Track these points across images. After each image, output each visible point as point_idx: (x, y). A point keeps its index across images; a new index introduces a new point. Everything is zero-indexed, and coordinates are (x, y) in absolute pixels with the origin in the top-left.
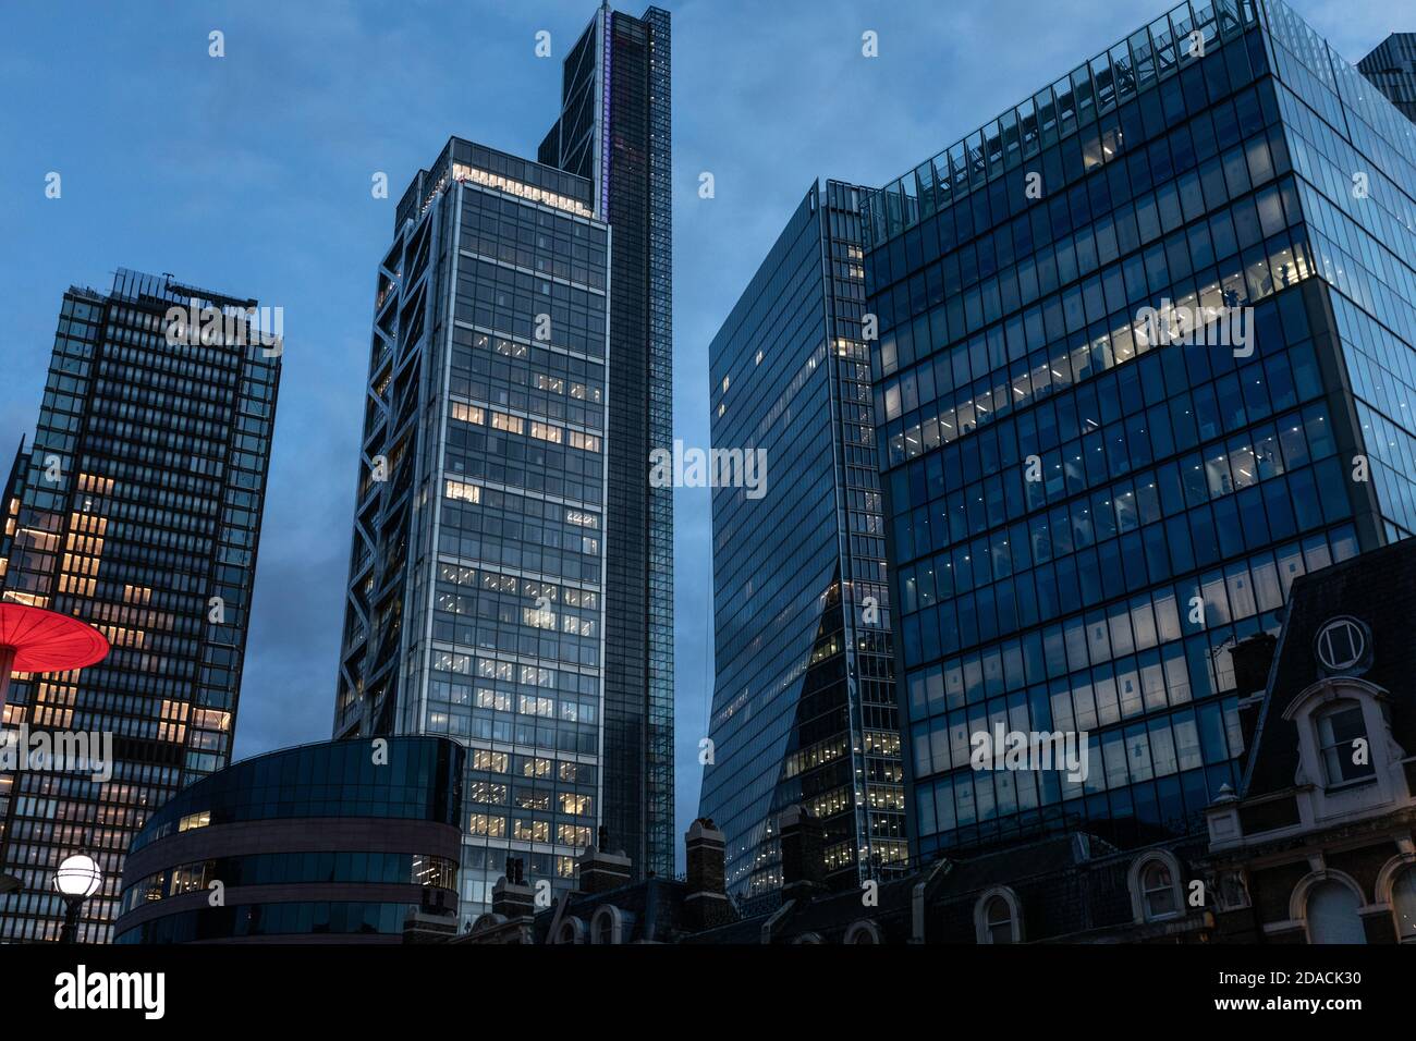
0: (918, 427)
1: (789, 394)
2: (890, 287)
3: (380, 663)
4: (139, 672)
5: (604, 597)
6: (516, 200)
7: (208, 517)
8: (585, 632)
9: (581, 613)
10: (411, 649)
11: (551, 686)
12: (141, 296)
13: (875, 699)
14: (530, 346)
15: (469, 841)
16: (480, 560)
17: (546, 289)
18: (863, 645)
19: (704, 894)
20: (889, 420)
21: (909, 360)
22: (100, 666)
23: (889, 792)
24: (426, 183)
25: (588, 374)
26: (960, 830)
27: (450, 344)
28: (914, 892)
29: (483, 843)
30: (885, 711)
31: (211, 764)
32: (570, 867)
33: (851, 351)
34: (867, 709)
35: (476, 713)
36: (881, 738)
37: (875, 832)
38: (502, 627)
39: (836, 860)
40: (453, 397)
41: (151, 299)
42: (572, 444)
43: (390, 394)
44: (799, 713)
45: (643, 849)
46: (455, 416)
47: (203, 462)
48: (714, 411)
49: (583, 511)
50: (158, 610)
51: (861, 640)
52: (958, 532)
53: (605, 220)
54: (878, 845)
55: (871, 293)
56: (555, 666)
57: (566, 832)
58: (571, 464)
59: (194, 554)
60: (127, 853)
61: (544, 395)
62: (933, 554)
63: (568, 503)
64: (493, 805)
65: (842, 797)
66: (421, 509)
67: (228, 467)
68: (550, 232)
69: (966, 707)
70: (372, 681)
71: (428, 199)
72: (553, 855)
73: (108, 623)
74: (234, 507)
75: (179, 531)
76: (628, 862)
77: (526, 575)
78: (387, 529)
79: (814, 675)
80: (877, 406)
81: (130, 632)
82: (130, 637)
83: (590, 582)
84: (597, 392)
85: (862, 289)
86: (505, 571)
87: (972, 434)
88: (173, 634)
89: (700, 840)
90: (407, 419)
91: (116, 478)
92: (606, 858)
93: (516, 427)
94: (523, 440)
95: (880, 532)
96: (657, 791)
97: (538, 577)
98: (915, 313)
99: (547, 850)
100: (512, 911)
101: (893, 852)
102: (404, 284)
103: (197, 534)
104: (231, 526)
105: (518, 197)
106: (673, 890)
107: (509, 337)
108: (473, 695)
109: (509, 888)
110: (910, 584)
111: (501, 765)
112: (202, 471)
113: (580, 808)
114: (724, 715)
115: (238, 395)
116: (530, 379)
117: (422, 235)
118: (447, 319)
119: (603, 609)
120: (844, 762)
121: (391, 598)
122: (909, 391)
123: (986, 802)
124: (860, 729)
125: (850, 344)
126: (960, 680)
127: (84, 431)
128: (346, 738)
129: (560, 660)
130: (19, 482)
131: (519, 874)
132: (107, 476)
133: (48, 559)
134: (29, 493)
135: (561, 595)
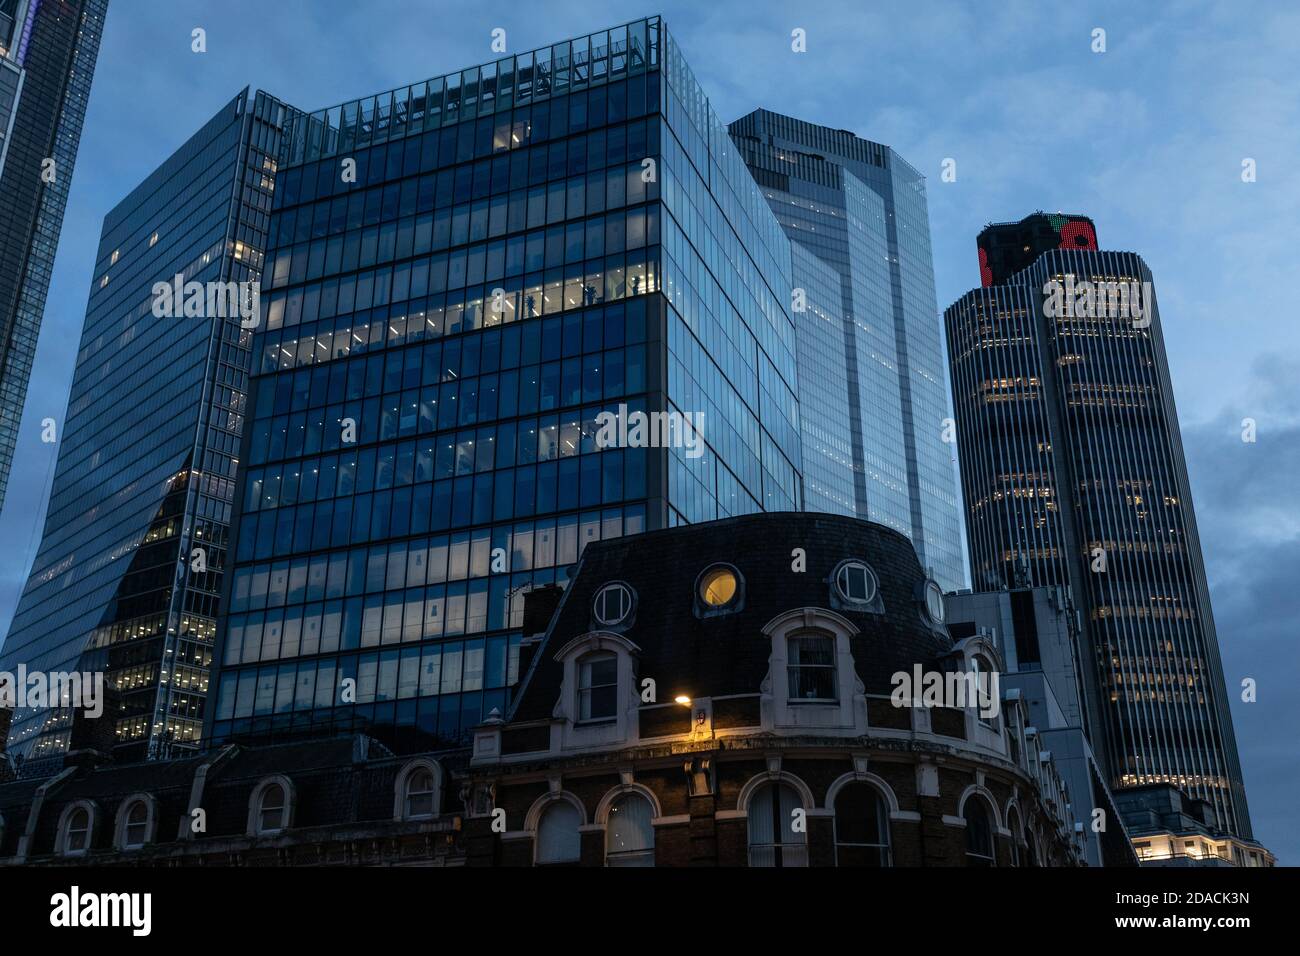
0: (295, 342)
2: (296, 207)
13: (200, 586)
18: (199, 533)
20: (269, 329)
21: (300, 278)
23: (196, 674)
26: (255, 718)
28: (197, 772)
30: (208, 598)
33: (247, 256)
34: (190, 594)
36: (198, 623)
37: (174, 710)
39: (129, 732)
44: (122, 588)
48: (97, 280)
51: (198, 528)
52: (311, 448)
53: (20, 63)
54: (174, 723)
55: (277, 206)
62: (284, 462)
65: (148, 673)
69: (285, 607)
79: (143, 554)
85: (269, 200)
87: (343, 359)
95: (238, 432)
98: (314, 237)
101: (187, 732)
110: (257, 485)
114: (43, 578)
120: (156, 642)
122: (293, 307)
123: (285, 697)
124: (179, 612)
125: (247, 249)
126: (285, 581)
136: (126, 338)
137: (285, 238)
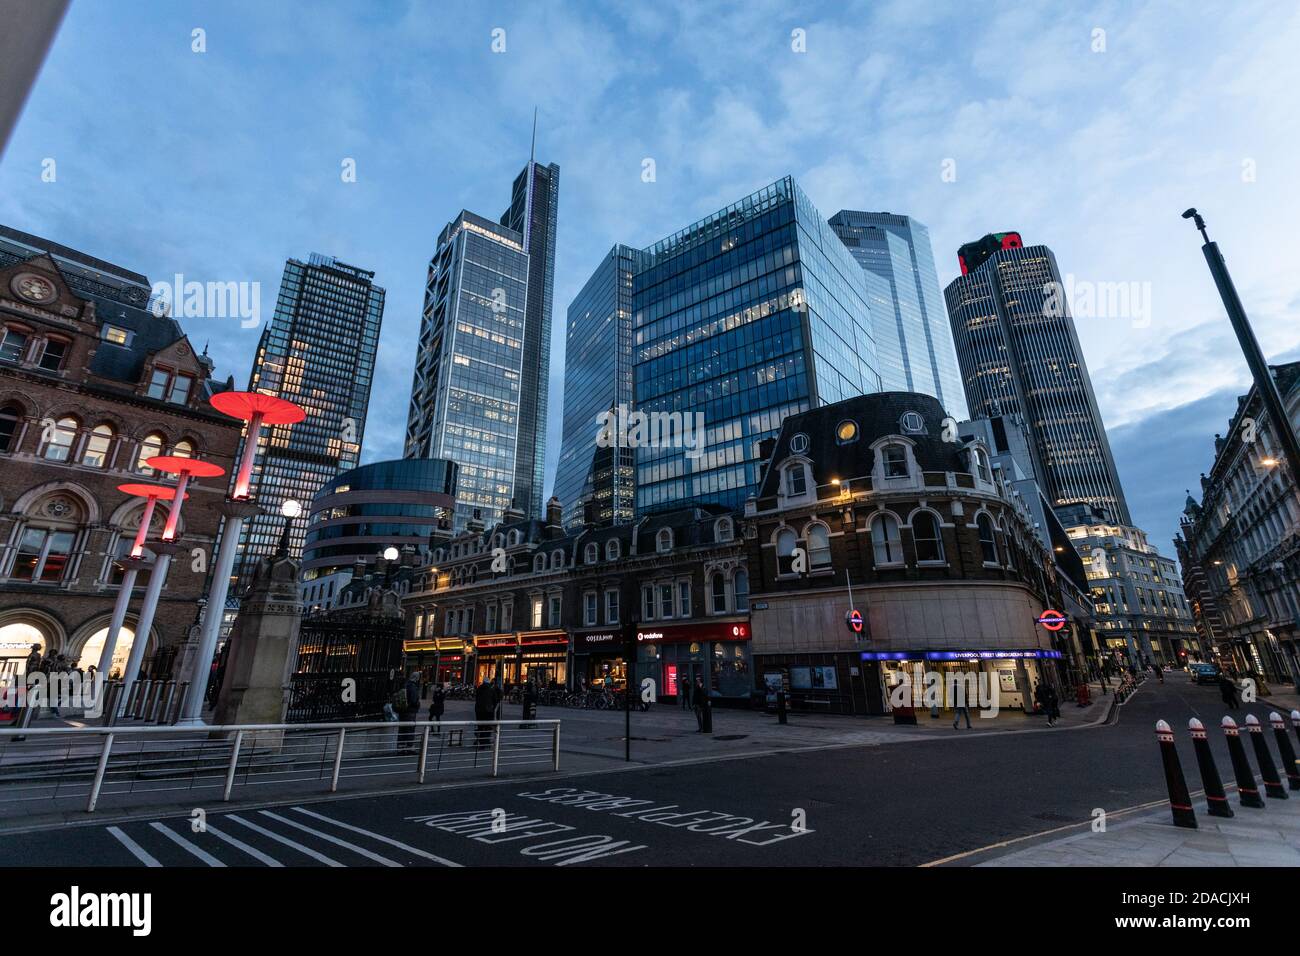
0: (649, 349)
1: (599, 331)
2: (642, 291)
3: (424, 429)
4: (319, 426)
5: (519, 408)
7: (351, 363)
8: (510, 421)
9: (509, 413)
10: (437, 424)
11: (495, 442)
12: (322, 266)
13: (624, 454)
14: (492, 303)
15: (458, 502)
16: (468, 389)
17: (500, 279)
19: (553, 526)
20: (638, 345)
21: (647, 321)
22: (301, 423)
23: (627, 490)
24: (451, 228)
25: (516, 316)
26: (653, 506)
27: (459, 298)
28: (634, 528)
29: (464, 503)
30: (628, 459)
31: (350, 466)
32: (500, 514)
33: (625, 316)
34: (621, 458)
35: (463, 451)
36: (626, 469)
37: (621, 505)
38: (476, 417)
39: (605, 515)
40: (460, 321)
41: (326, 267)
42: (508, 344)
43: (432, 317)
44: (595, 459)
45: (530, 508)
46: (460, 329)
47: (349, 340)
48: (568, 335)
49: (512, 372)
50: (328, 401)
53: (527, 252)
54: (622, 510)
55: (634, 293)
56: (497, 434)
57: (499, 500)
58: (507, 353)
59: (344, 379)
60: (313, 501)
61: (498, 324)
62: (651, 399)
63: (505, 368)
64: (469, 488)
65: (609, 491)
66: (443, 367)
67: (360, 342)
68: (504, 255)
69: (659, 459)
70: (420, 436)
71: (452, 235)
72: (493, 509)
73: (305, 405)
74: (362, 360)
75: (338, 368)
76: (522, 512)
77: (487, 397)
78: (429, 374)
80: (633, 339)
81: (315, 409)
82: (315, 412)
83: (513, 401)
84: (520, 324)
85: (631, 291)
86: (478, 394)
87: (670, 353)
88: (334, 411)
89: (552, 505)
90: (439, 328)
91: (309, 344)
92: (514, 511)
93: (485, 336)
94: (488, 341)
96: (536, 486)
97: (492, 398)
98: (651, 303)
99: (491, 507)
100: (476, 530)
101: (628, 513)
102: (440, 272)
103: (345, 370)
104: (361, 368)
105: (490, 239)
106: (541, 524)
107: (483, 298)
108: (463, 444)
109: (475, 521)
110: (641, 410)
111: (473, 472)
112: (348, 343)
113: (505, 491)
114: (565, 457)
115: (365, 312)
116: (492, 316)
117: (449, 251)
118: (458, 288)
119: (518, 412)
120: (611, 478)
121: (430, 403)
122: (646, 334)
123: (664, 496)
124: (618, 466)
125: (624, 313)
127: (295, 322)
128: (409, 459)
129: (499, 432)
130: (265, 342)
131: (479, 516)
132: (305, 343)
133: (278, 376)
134: (269, 346)
135: (501, 406)
136: (582, 357)
137: (639, 306)
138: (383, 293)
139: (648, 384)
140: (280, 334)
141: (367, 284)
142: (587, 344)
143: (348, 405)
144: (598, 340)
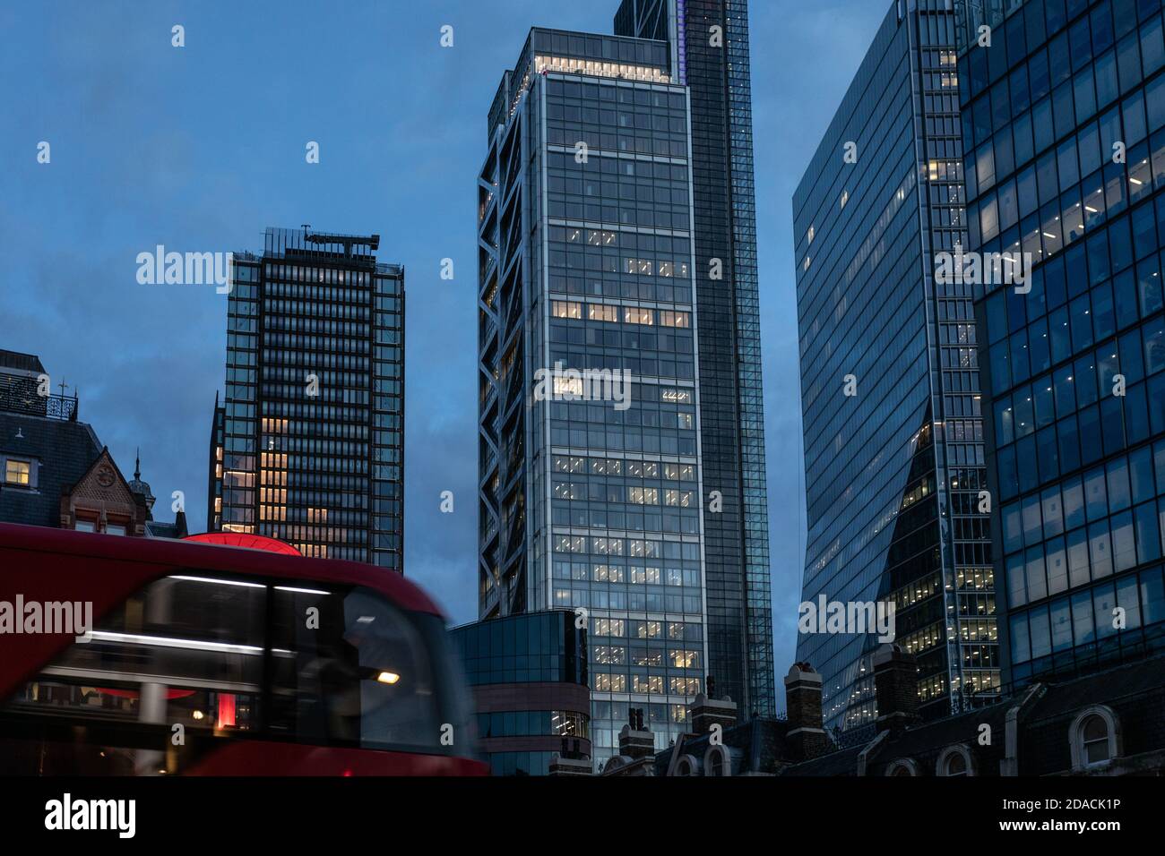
0: (1017, 244)
1: (876, 233)
2: (988, 90)
3: (511, 549)
5: (700, 468)
6: (596, 81)
7: (362, 441)
8: (685, 503)
9: (680, 485)
10: (535, 536)
11: (657, 556)
12: (288, 251)
13: (967, 536)
14: (619, 232)
15: (596, 697)
16: (588, 448)
17: (630, 170)
18: (955, 483)
19: (803, 729)
20: (984, 242)
21: (1009, 169)
23: (982, 624)
24: (512, 83)
25: (674, 251)
26: (1055, 655)
27: (546, 244)
28: (1007, 717)
29: (608, 698)
30: (978, 546)
32: (682, 713)
33: (943, 173)
34: (959, 546)
35: (594, 587)
36: (974, 573)
37: (967, 663)
38: (611, 507)
39: (928, 692)
40: (553, 297)
41: (295, 251)
42: (663, 324)
43: (498, 304)
44: (891, 559)
45: (746, 694)
46: (555, 314)
47: (353, 392)
48: (799, 265)
49: (677, 388)
50: (334, 526)
51: (954, 479)
52: (1060, 351)
53: (683, 82)
54: (970, 675)
55: (966, 100)
56: (660, 538)
57: (678, 683)
58: (663, 343)
59: (355, 475)
61: (635, 279)
62: (1032, 380)
63: (663, 382)
64: (614, 665)
65: (934, 634)
66: (533, 407)
67: (373, 394)
68: (630, 109)
69: (1065, 533)
70: (505, 568)
71: (515, 100)
72: (667, 704)
73: (299, 542)
74: (381, 429)
75: (342, 457)
76: (733, 706)
77: (629, 456)
78: (506, 431)
79: (905, 519)
80: (971, 228)
81: (316, 547)
82: (317, 551)
83: (687, 455)
84: (684, 267)
85: (955, 99)
86: (610, 455)
87: (1078, 241)
88: (347, 545)
89: (799, 682)
90: (514, 323)
91: (288, 418)
92: (714, 703)
93: (611, 316)
94: (617, 328)
95: (974, 367)
96: (757, 641)
97: (639, 457)
98: (1015, 114)
99: (663, 700)
100: (636, 753)
101: (987, 681)
102: (501, 192)
103: (355, 457)
104: (381, 446)
105: (598, 77)
106: (776, 727)
107: (598, 226)
108: (590, 572)
109: (633, 734)
110: (1006, 415)
111: (617, 628)
112: (353, 401)
113: (689, 662)
114: (817, 566)
115: (373, 328)
116: (621, 265)
117: (513, 138)
118: (542, 220)
119: (700, 479)
120: (936, 601)
121: (516, 491)
122: (1008, 205)
123: (1084, 627)
124: (952, 567)
125: (942, 166)
126: (1059, 507)
127: (260, 381)
128: (490, 619)
129: (663, 532)
130: (220, 433)
131: (640, 721)
132: (282, 418)
133: (249, 494)
134: (228, 440)
135: (661, 471)
136: (839, 311)
137: (981, 133)
138: (398, 276)
139: (1020, 342)
140: (240, 410)
141: (366, 265)
142: (850, 274)
143: (369, 528)
144: (877, 256)
